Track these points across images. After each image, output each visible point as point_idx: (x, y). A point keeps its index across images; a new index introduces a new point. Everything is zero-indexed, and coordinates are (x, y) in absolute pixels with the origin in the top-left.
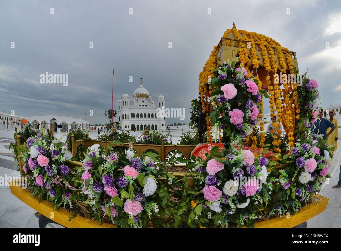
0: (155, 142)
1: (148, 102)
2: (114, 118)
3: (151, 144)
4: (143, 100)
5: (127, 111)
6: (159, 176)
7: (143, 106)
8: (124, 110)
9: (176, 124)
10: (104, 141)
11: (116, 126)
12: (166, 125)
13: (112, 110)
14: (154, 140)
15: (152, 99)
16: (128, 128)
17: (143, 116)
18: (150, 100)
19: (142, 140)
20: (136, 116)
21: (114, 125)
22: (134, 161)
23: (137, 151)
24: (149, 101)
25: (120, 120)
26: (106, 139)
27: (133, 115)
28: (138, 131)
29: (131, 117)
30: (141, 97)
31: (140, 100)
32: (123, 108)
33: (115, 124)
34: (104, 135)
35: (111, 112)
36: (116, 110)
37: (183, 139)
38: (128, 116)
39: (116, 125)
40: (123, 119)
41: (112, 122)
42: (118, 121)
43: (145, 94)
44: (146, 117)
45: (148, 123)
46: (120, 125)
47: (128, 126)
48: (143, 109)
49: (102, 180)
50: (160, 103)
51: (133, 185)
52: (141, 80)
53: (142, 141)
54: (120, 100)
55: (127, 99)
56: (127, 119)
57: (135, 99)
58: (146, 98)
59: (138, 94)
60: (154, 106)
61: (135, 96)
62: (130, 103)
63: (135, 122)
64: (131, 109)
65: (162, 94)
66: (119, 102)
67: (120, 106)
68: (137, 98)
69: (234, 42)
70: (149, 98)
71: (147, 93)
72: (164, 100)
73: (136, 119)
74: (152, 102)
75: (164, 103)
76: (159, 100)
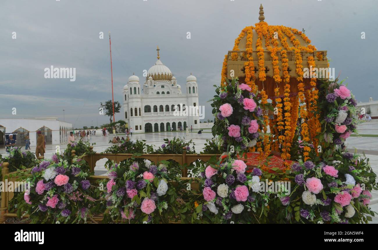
0: (175, 151)
2: (116, 114)
3: (171, 154)
4: (162, 84)
5: (137, 103)
6: (170, 179)
7: (163, 93)
8: (133, 102)
10: (114, 154)
11: (120, 128)
12: (200, 122)
13: (112, 102)
14: (174, 149)
15: (176, 82)
16: (141, 129)
17: (164, 110)
18: (174, 83)
19: (160, 149)
20: (152, 110)
21: (117, 126)
22: (151, 168)
23: (154, 163)
24: (173, 85)
25: (126, 118)
26: (117, 151)
27: (147, 109)
28: (157, 133)
29: (145, 112)
30: (160, 79)
31: (158, 85)
32: (130, 98)
33: (118, 124)
34: (114, 146)
35: (111, 106)
36: (119, 102)
37: (207, 147)
38: (140, 110)
39: (121, 125)
40: (132, 115)
41: (113, 122)
42: (123, 119)
43: (166, 74)
44: (169, 111)
45: (172, 120)
46: (126, 126)
47: (140, 126)
48: (163, 98)
49: (125, 184)
50: (190, 88)
51: (150, 185)
52: (158, 53)
53: (160, 151)
54: (126, 86)
55: (137, 84)
56: (139, 115)
57: (150, 83)
58: (168, 81)
59: (154, 75)
60: (181, 93)
61: (149, 78)
62: (143, 90)
63: (152, 120)
64: (144, 99)
65: (192, 74)
66: (124, 90)
67: (126, 95)
68: (153, 81)
69: (241, 54)
70: (172, 81)
71: (168, 73)
72: (197, 82)
73: (153, 115)
74: (178, 87)
75: (196, 87)
76: (188, 82)
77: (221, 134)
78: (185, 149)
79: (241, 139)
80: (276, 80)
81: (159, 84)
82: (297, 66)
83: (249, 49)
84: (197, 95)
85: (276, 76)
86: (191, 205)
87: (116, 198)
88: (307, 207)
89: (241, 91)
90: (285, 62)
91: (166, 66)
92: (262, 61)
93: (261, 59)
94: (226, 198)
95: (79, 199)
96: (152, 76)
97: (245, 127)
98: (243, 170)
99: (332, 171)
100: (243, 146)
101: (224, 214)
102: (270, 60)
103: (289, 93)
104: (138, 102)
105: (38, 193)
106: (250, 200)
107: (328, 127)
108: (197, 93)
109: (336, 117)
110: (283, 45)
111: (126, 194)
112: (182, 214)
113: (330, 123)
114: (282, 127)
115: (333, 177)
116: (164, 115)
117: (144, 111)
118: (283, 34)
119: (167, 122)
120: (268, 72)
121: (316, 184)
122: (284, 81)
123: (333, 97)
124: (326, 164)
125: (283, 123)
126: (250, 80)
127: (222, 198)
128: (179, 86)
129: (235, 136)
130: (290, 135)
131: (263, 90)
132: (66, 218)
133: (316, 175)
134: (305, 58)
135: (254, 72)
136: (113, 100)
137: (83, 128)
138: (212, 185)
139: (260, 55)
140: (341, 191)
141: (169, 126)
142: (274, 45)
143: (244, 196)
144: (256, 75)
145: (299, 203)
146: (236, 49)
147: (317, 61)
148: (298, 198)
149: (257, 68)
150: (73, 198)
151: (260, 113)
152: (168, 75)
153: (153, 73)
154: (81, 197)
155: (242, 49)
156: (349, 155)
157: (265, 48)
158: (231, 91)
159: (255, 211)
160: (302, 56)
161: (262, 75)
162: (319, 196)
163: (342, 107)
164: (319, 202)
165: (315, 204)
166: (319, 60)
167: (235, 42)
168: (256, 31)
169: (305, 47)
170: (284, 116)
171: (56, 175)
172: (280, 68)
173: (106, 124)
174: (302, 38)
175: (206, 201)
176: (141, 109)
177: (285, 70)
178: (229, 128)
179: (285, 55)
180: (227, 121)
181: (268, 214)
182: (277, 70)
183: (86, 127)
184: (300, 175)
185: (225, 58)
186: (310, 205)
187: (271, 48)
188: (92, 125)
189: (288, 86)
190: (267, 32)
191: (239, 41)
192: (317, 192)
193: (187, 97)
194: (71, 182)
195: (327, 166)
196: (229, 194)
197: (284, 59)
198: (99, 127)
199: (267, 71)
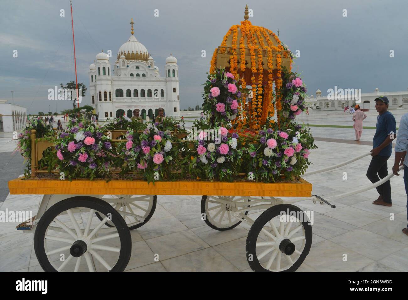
1: (146, 67)
4: (137, 65)
5: (107, 86)
7: (138, 75)
8: (101, 84)
9: (199, 108)
11: (87, 114)
13: (75, 83)
15: (154, 64)
16: (111, 116)
17: (139, 95)
18: (151, 64)
20: (125, 95)
21: (82, 112)
22: (159, 133)
24: (149, 67)
25: (93, 102)
27: (119, 93)
29: (117, 96)
30: (134, 59)
31: (132, 66)
32: (99, 80)
33: (84, 110)
38: (110, 95)
39: (87, 111)
40: (100, 100)
41: (77, 107)
42: (90, 104)
43: (141, 53)
44: (144, 96)
45: (148, 106)
46: (94, 112)
47: (111, 113)
48: (139, 81)
49: (141, 143)
50: (169, 71)
51: (160, 144)
52: (132, 27)
54: (93, 65)
55: (107, 64)
56: (109, 100)
57: (122, 63)
58: (143, 62)
59: (127, 53)
60: (158, 76)
61: (121, 57)
62: (113, 70)
63: (125, 106)
64: (115, 82)
65: (172, 54)
66: (91, 69)
67: (92, 76)
68: (126, 60)
69: (228, 49)
70: (148, 61)
71: (144, 52)
72: (177, 65)
73: (125, 100)
74: (155, 69)
75: (177, 70)
76: (168, 64)
77: (211, 110)
78: (176, 127)
79: (225, 113)
80: (253, 71)
81: (133, 64)
82: (269, 61)
83: (234, 46)
84: (177, 79)
85: (253, 68)
86: (189, 159)
87: (134, 153)
88: (267, 158)
89: (226, 78)
90: (260, 58)
91: (141, 43)
92: (243, 56)
93: (242, 54)
94: (214, 152)
95: (104, 156)
96: (125, 54)
97: (228, 104)
98: (226, 134)
99: (284, 135)
100: (227, 118)
101: (212, 163)
102: (249, 55)
103: (262, 81)
104: (108, 84)
105: (71, 152)
106: (230, 155)
107: (285, 107)
108: (177, 77)
109: (291, 99)
110: (260, 44)
111: (142, 150)
112: (182, 164)
113: (287, 104)
114: (255, 106)
115: (285, 139)
116: (139, 100)
117: (115, 95)
118: (261, 35)
119: (143, 109)
120: (248, 64)
121: (273, 142)
122: (259, 72)
123: (290, 85)
124: (282, 131)
125: (256, 103)
126: (234, 70)
127: (211, 152)
128: (157, 68)
129: (221, 111)
130: (261, 112)
131: (243, 78)
132: (94, 169)
133: (274, 137)
134: (274, 55)
135: (237, 64)
136: (77, 81)
137: (38, 114)
138: (204, 143)
139: (242, 51)
140: (288, 147)
141: (144, 113)
142: (253, 43)
143: (225, 151)
144: (238, 67)
145: (262, 156)
146: (224, 45)
147: (283, 58)
148: (262, 153)
149: (240, 61)
150: (99, 154)
151: (239, 95)
152: (144, 54)
153: (126, 51)
154: (105, 154)
155: (228, 45)
156: (299, 126)
157: (247, 45)
158: (220, 78)
159: (233, 161)
160: (273, 53)
161: (243, 66)
162: (274, 151)
163: (296, 93)
164: (274, 154)
165: (272, 156)
166: (284, 58)
167: (224, 39)
168: (241, 30)
169: (276, 47)
170: (257, 98)
171: (85, 138)
172: (257, 62)
173: (69, 110)
174: (275, 39)
175: (199, 155)
176: (111, 93)
177: (260, 64)
178: (217, 105)
179: (261, 52)
180: (215, 100)
181: (242, 164)
182: (254, 64)
183: (42, 113)
184: (263, 137)
185: (215, 50)
186: (268, 157)
187: (250, 46)
188: (50, 110)
189: (261, 75)
190: (249, 32)
191: (227, 38)
192: (273, 148)
193: (166, 81)
194: (97, 142)
195: (282, 132)
196: (215, 149)
197: (259, 55)
198: (59, 112)
199: (246, 63)
